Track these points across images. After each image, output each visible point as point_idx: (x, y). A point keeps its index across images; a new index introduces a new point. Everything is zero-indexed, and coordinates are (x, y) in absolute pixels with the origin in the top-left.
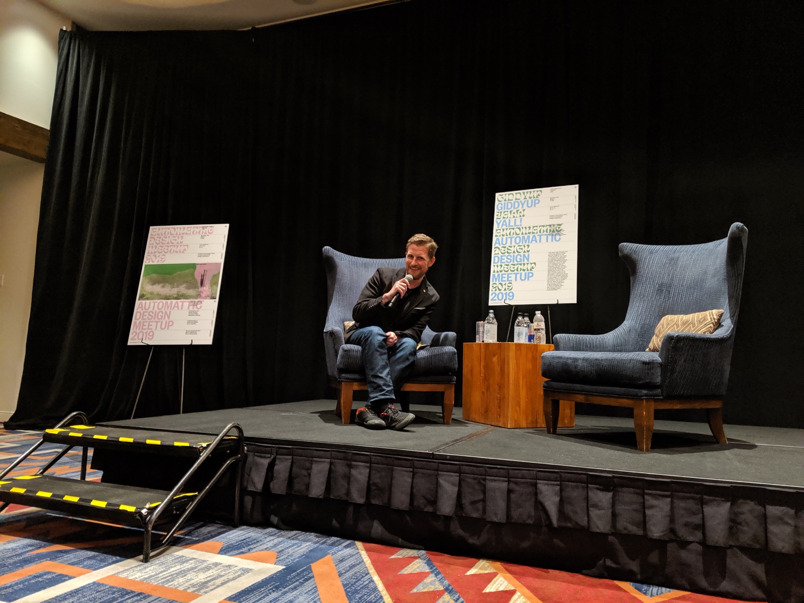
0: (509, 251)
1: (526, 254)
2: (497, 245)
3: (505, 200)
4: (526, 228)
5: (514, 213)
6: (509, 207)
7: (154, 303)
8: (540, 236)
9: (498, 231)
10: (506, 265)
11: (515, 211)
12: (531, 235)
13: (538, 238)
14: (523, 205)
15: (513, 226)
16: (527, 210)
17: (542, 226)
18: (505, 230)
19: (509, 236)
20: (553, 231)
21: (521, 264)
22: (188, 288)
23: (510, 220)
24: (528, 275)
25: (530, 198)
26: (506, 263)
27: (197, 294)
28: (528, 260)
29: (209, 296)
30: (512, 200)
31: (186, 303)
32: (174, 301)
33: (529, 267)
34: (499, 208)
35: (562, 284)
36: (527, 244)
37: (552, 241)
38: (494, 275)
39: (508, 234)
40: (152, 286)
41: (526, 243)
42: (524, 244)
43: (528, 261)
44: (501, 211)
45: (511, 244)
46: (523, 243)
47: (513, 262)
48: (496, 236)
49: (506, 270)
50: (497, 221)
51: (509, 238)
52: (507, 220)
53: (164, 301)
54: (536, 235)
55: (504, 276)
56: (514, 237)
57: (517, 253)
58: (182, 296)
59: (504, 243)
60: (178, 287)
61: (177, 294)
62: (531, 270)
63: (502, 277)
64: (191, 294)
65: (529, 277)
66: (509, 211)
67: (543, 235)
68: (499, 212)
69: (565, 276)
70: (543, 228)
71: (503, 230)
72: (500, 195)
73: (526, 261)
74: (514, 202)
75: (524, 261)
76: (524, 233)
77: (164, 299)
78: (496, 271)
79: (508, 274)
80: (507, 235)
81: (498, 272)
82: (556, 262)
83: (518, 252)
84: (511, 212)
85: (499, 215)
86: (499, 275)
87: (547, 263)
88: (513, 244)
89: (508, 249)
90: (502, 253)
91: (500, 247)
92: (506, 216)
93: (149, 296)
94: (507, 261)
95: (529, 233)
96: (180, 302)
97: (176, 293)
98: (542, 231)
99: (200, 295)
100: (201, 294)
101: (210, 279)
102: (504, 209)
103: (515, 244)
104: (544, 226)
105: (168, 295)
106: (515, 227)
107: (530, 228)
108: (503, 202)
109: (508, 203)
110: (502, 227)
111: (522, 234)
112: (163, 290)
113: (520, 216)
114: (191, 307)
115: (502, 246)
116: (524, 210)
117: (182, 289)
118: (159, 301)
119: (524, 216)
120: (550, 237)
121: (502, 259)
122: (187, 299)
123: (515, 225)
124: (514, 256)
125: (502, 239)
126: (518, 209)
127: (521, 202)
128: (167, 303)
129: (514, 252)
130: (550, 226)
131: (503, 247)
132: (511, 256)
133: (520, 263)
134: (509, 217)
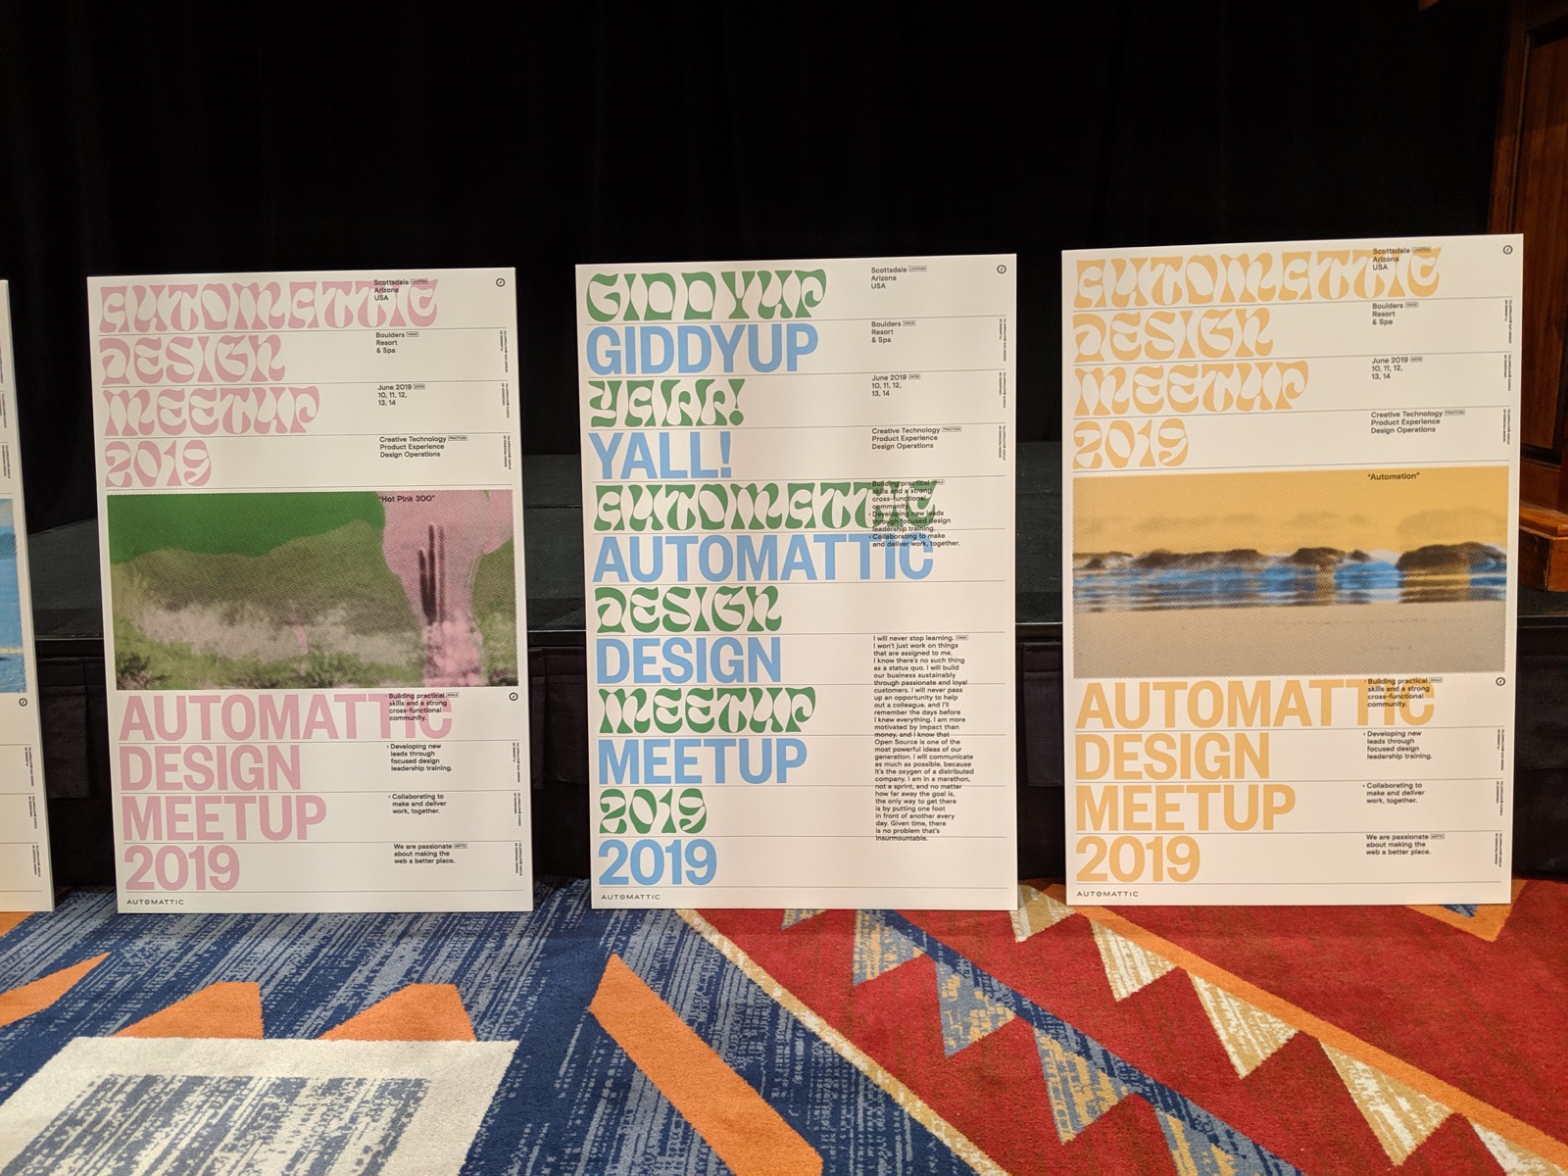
0: (677, 618)
1: (765, 638)
2: (610, 579)
3: (631, 314)
4: (752, 491)
5: (685, 397)
6: (657, 358)
7: (205, 703)
8: (830, 542)
9: (610, 498)
10: (663, 692)
11: (688, 383)
12: (784, 536)
13: (817, 552)
14: (729, 350)
15: (683, 474)
16: (754, 380)
17: (835, 486)
18: (646, 493)
19: (667, 531)
20: (895, 521)
21: (740, 694)
22: (362, 626)
23: (664, 440)
24: (781, 753)
25: (766, 312)
26: (665, 684)
27: (414, 656)
28: (774, 671)
29: (476, 671)
30: (668, 316)
31: (368, 705)
32: (305, 695)
33: (784, 708)
34: (604, 361)
35: (949, 809)
36: (765, 582)
37: (890, 573)
38: (607, 747)
39: (663, 519)
40: (174, 616)
41: (757, 576)
42: (750, 580)
43: (776, 676)
44: (612, 377)
45: (683, 575)
46: (742, 576)
47: (702, 678)
48: (601, 525)
49: (668, 719)
50: (595, 438)
51: (670, 540)
52: (652, 437)
53: (254, 695)
54: (809, 535)
55: (658, 752)
56: (694, 540)
57: (714, 634)
58: (340, 668)
59: (646, 567)
60: (306, 619)
61: (312, 657)
62: (792, 727)
63: (651, 761)
64: (383, 661)
65: (784, 764)
66: (658, 380)
67: (842, 538)
68: (600, 385)
69: (960, 770)
70: (840, 501)
71: (636, 491)
72: (599, 278)
73: (764, 680)
74: (683, 332)
75: (753, 677)
76: (747, 522)
77: (251, 685)
78: (615, 726)
79: (680, 745)
80: (657, 525)
81: (624, 728)
82: (911, 690)
83: (721, 624)
84: (667, 387)
85: (606, 402)
86: (631, 746)
87: (869, 694)
88: (696, 577)
89: (667, 604)
90: (641, 627)
91: (627, 590)
92: (643, 413)
93: (167, 666)
94: (667, 672)
95: (773, 522)
96: (338, 698)
97: (304, 652)
98: (837, 519)
99: (430, 661)
100: (438, 660)
101: (471, 580)
102: (631, 369)
103: (703, 581)
104: (844, 488)
105: (264, 660)
106: (699, 483)
107: (772, 490)
108: (619, 325)
109: (646, 333)
110: (626, 474)
111: (738, 523)
112: (231, 634)
113: (720, 420)
114: (398, 728)
115: (634, 583)
116: (737, 385)
117: (334, 632)
118: (225, 694)
119: (737, 418)
120: (878, 554)
121: (641, 661)
122: (370, 684)
123: (697, 471)
124: (701, 643)
125: (635, 544)
126: (704, 375)
127: (717, 330)
128: (266, 703)
129: (701, 625)
130: (877, 487)
131: (640, 591)
132: (687, 648)
133: (734, 685)
134: (659, 421)
